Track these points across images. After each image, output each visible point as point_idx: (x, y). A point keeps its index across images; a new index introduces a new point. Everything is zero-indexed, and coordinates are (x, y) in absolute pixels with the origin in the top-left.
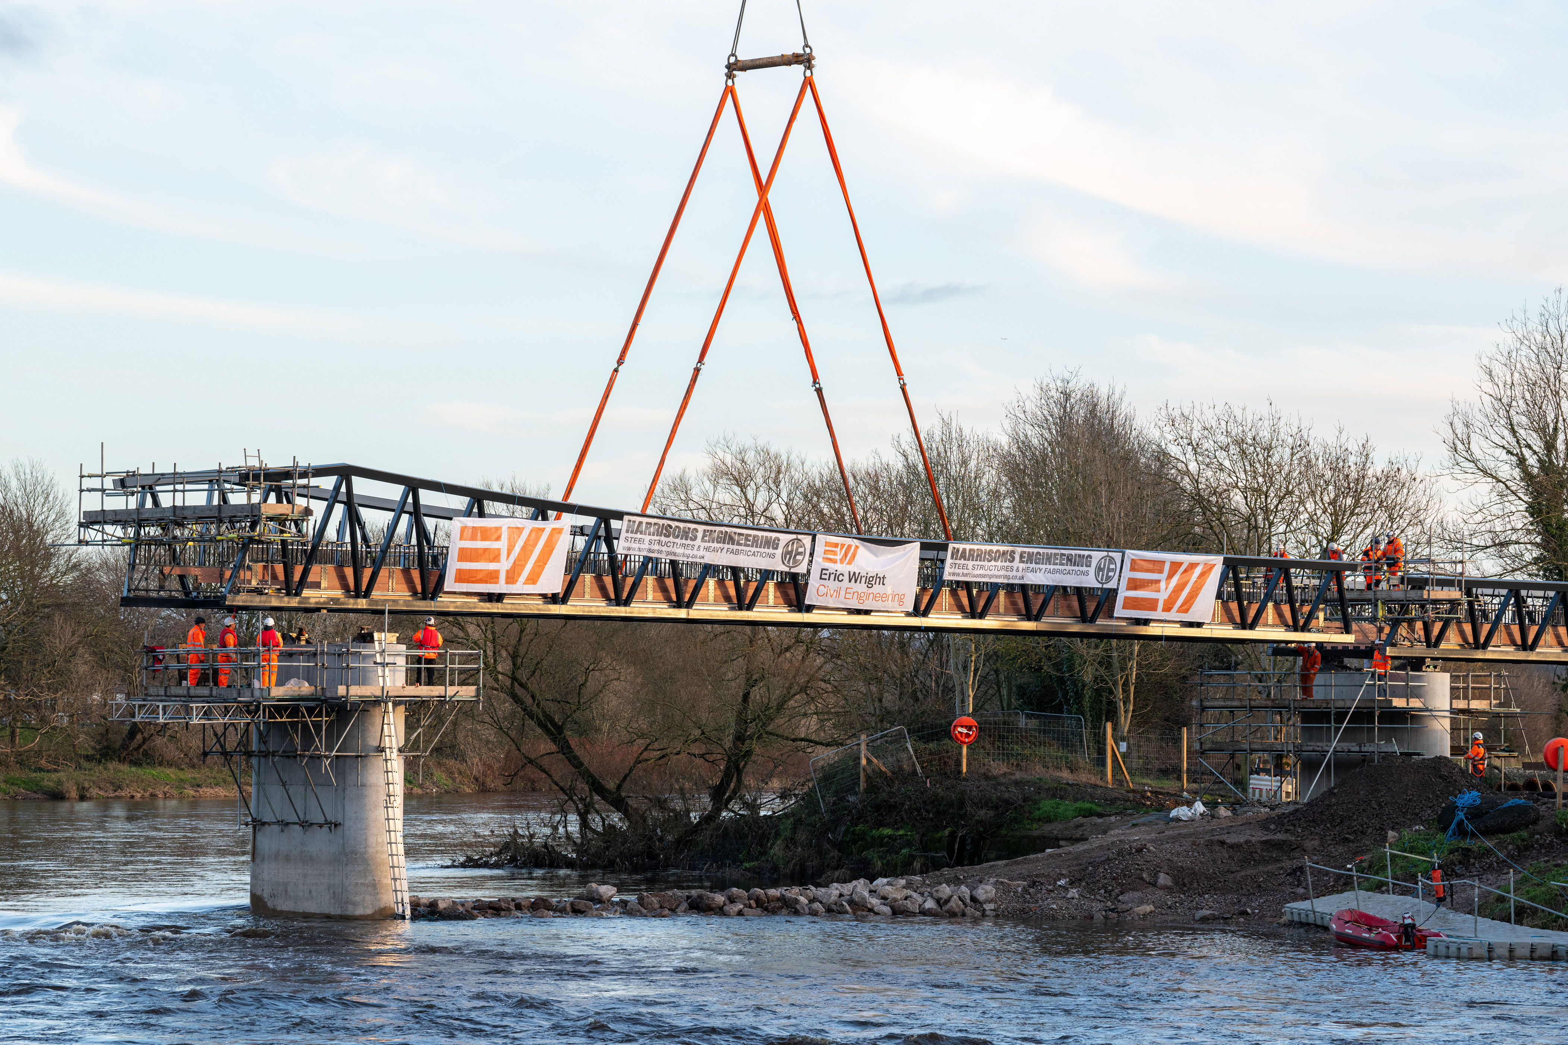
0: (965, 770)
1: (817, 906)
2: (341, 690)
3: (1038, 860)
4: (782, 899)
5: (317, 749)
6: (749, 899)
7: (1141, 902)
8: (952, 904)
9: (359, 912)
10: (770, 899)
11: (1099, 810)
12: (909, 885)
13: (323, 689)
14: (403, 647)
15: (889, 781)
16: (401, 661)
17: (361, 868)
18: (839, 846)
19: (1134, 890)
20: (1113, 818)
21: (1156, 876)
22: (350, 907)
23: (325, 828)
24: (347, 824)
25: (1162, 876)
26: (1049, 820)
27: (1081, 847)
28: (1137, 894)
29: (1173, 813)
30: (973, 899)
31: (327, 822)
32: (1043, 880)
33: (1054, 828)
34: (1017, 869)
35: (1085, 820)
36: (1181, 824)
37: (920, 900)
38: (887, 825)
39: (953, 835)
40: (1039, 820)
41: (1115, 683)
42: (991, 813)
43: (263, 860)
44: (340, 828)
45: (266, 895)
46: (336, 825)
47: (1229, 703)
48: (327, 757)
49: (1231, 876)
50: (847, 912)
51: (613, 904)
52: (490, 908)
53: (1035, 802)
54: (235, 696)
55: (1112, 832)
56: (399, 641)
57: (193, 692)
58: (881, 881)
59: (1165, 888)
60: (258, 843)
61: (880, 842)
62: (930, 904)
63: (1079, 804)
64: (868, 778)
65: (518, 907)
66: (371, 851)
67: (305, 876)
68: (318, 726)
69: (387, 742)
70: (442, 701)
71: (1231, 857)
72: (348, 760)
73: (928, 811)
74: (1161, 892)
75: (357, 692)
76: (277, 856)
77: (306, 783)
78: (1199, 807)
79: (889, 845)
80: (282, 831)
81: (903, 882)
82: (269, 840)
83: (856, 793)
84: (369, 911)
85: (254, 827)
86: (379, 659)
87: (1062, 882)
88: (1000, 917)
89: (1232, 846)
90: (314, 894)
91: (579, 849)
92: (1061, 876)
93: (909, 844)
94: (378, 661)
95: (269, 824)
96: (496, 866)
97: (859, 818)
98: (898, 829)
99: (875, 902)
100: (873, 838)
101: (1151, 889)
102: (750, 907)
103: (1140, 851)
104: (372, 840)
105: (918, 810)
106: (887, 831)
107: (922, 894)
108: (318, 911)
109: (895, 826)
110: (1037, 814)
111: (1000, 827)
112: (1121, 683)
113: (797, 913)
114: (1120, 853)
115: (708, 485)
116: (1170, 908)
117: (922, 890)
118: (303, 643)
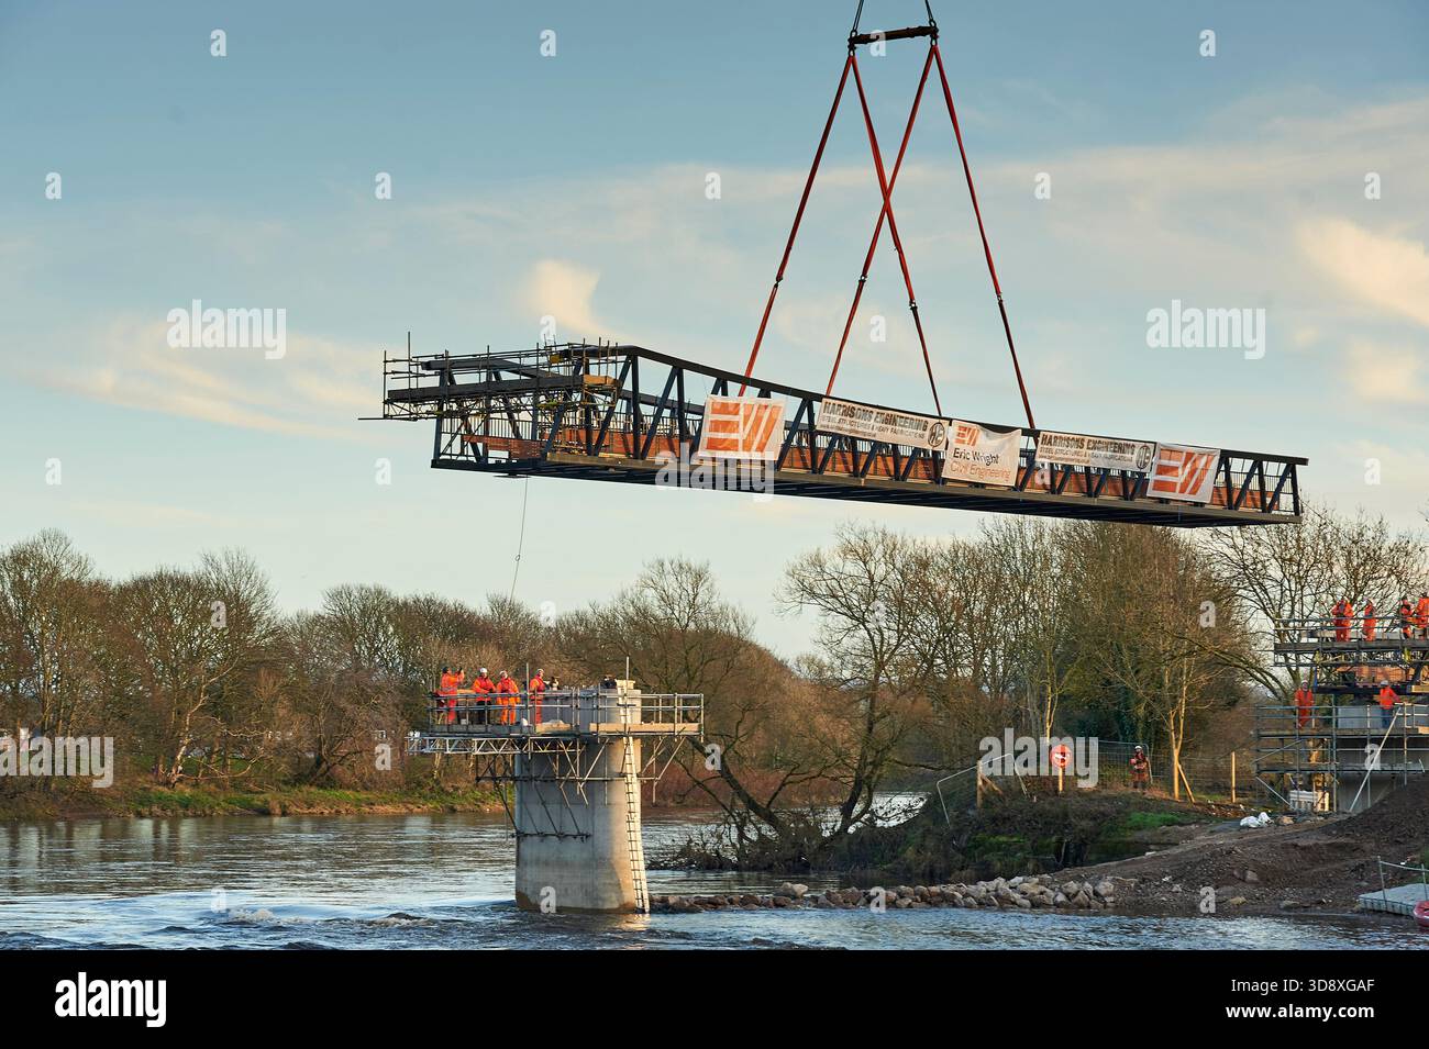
0: (1061, 789)
1: (970, 899)
2: (593, 727)
3: (1142, 861)
4: (942, 894)
5: (572, 774)
6: (915, 894)
7: (1234, 895)
8: (1079, 897)
9: (607, 906)
10: (932, 895)
11: (1179, 820)
12: (1041, 882)
13: (576, 726)
14: (639, 691)
15: (1001, 798)
16: (638, 703)
17: (609, 871)
18: (962, 851)
19: (1227, 885)
20: (1193, 827)
21: (1244, 873)
22: (600, 903)
23: (578, 839)
24: (597, 835)
25: (1249, 873)
26: (1139, 829)
27: (1176, 851)
28: (1230, 888)
29: (1243, 822)
30: (1096, 893)
31: (580, 834)
32: (1150, 877)
33: (1145, 835)
34: (1128, 869)
35: (1168, 828)
36: (1250, 830)
37: (1052, 894)
38: (1003, 834)
39: (1060, 841)
40: (1131, 829)
41: (1168, 718)
42: (1091, 823)
43: (526, 864)
44: (590, 839)
45: (528, 892)
46: (587, 837)
47: (1281, 732)
48: (581, 782)
49: (1304, 873)
50: (994, 905)
51: (806, 899)
52: (709, 903)
53: (1127, 814)
54: (507, 732)
55: (1198, 838)
56: (636, 687)
57: (471, 728)
58: (1017, 879)
59: (1252, 882)
60: (521, 851)
61: (999, 847)
62: (1061, 898)
63: (1162, 815)
64: (983, 794)
65: (731, 902)
66: (616, 857)
67: (562, 877)
68: (573, 756)
69: (628, 769)
70: (671, 736)
71: (1303, 858)
72: (597, 783)
73: (1037, 822)
74: (1249, 887)
75: (604, 728)
76: (537, 862)
77: (562, 802)
78: (1264, 817)
79: (1007, 850)
80: (542, 841)
81: (1036, 880)
82: (532, 849)
83: (974, 808)
84: (616, 906)
85: (518, 838)
86: (621, 702)
87: (1166, 879)
88: (1119, 909)
89: (1304, 848)
90: (569, 892)
91: (740, 853)
92: (1165, 874)
93: (1022, 849)
94: (621, 703)
95: (531, 835)
96: (675, 868)
97: (978, 828)
98: (1012, 837)
99: (1017, 896)
100: (991, 844)
101: (1241, 884)
102: (917, 901)
103: (1229, 853)
104: (617, 849)
105: (1029, 821)
106: (1003, 839)
107: (1053, 889)
108: (572, 906)
109: (1010, 833)
110: (1129, 823)
111: (1098, 834)
112: (1172, 717)
113: (955, 906)
114: (1213, 855)
115: (838, 561)
116: (1258, 899)
117: (1053, 886)
118: (555, 689)
